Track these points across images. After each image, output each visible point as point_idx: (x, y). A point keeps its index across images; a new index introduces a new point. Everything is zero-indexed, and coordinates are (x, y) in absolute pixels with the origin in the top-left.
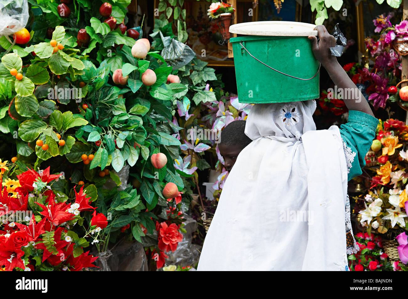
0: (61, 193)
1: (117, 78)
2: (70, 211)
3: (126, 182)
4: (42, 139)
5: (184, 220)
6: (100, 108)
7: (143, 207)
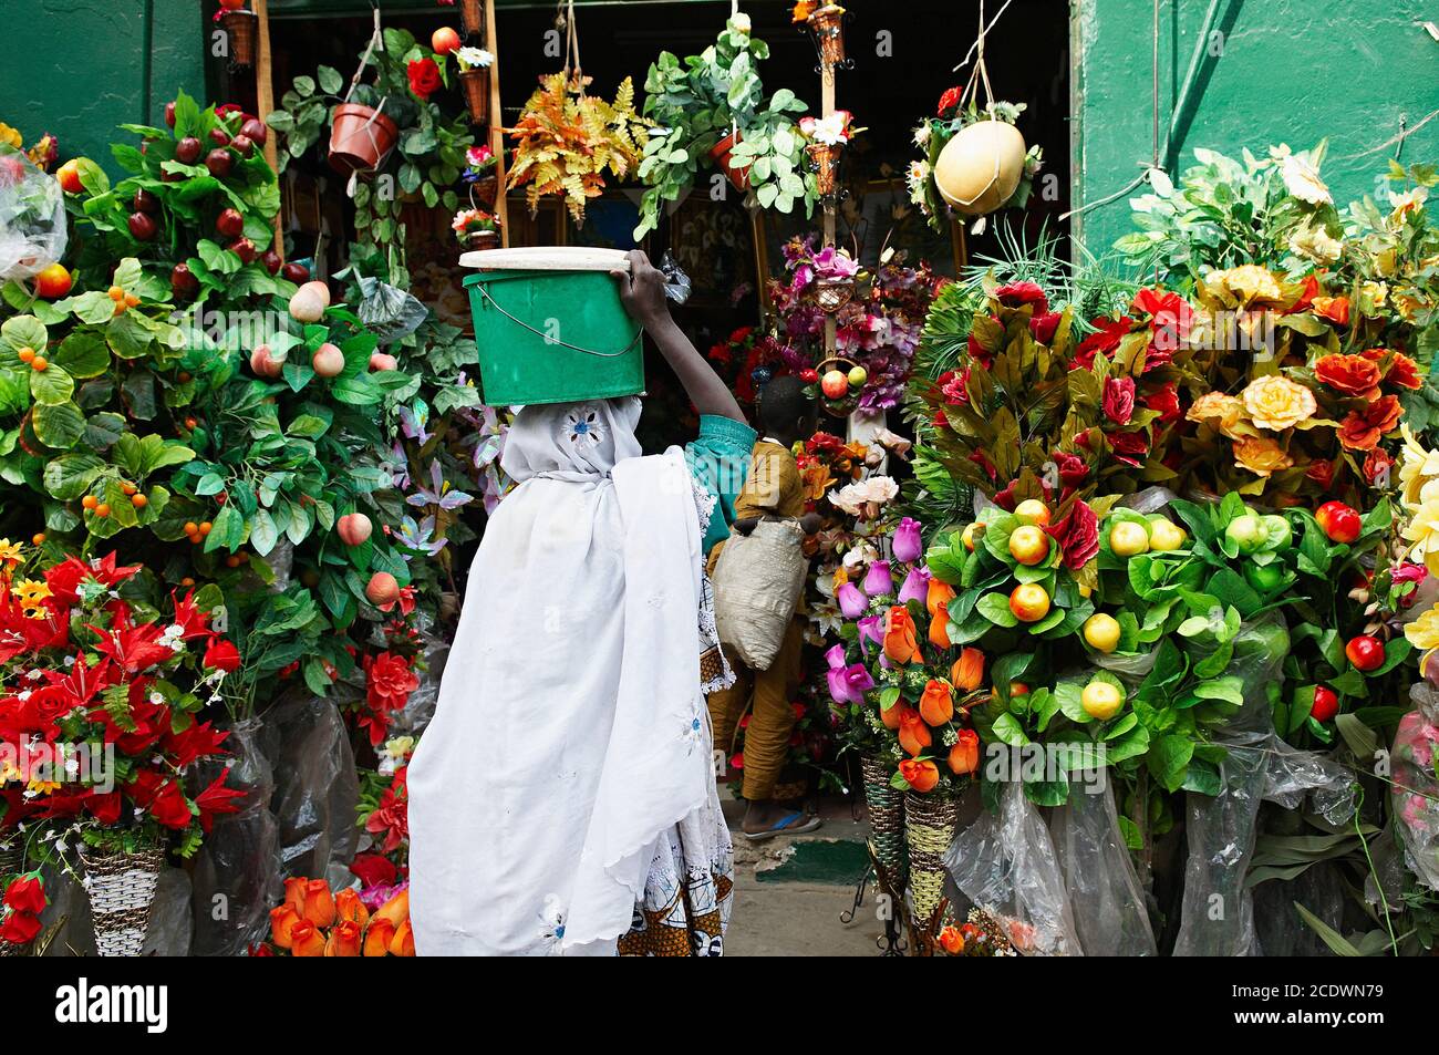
0: (144, 605)
1: (260, 362)
2: (163, 641)
3: (286, 576)
4: (96, 495)
5: (423, 646)
6: (226, 427)
7: (326, 625)
